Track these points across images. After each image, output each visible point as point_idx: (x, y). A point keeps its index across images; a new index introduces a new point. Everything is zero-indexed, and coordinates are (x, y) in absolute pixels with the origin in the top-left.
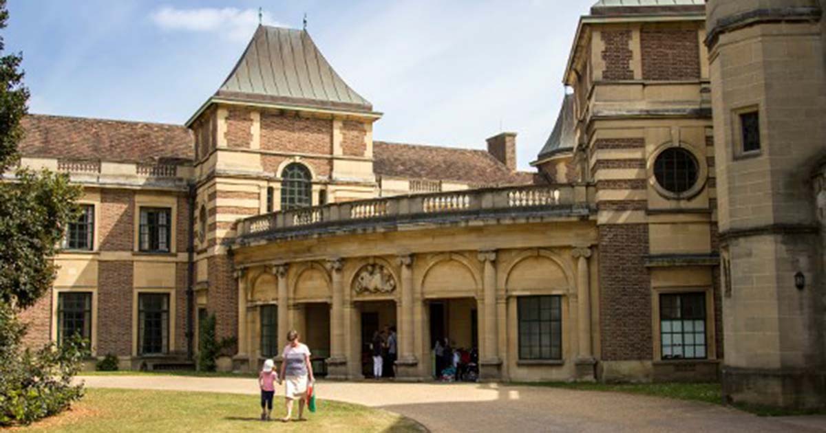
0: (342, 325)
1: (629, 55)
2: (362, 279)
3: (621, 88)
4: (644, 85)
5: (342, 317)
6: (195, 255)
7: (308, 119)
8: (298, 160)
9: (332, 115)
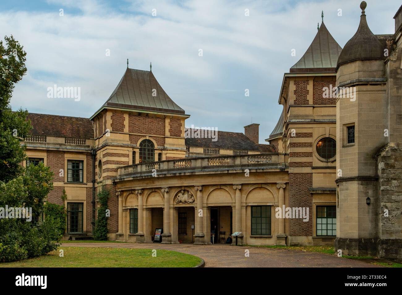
0: (169, 219)
1: (307, 92)
2: (179, 196)
3: (303, 108)
4: (314, 107)
5: (169, 215)
6: (96, 184)
7: (153, 117)
8: (147, 138)
9: (165, 115)
